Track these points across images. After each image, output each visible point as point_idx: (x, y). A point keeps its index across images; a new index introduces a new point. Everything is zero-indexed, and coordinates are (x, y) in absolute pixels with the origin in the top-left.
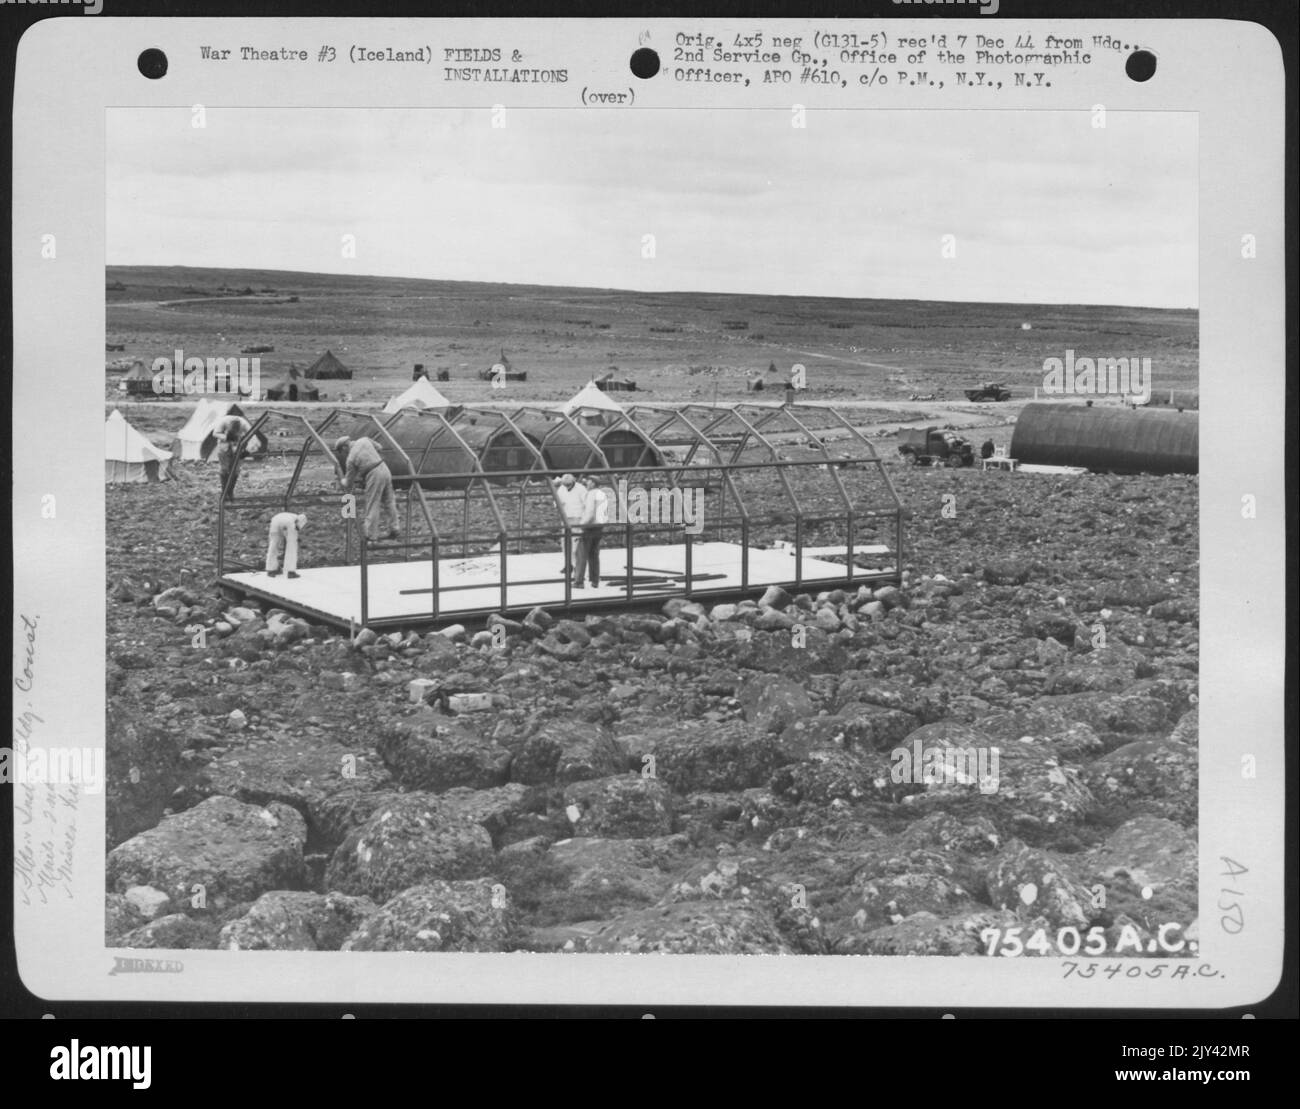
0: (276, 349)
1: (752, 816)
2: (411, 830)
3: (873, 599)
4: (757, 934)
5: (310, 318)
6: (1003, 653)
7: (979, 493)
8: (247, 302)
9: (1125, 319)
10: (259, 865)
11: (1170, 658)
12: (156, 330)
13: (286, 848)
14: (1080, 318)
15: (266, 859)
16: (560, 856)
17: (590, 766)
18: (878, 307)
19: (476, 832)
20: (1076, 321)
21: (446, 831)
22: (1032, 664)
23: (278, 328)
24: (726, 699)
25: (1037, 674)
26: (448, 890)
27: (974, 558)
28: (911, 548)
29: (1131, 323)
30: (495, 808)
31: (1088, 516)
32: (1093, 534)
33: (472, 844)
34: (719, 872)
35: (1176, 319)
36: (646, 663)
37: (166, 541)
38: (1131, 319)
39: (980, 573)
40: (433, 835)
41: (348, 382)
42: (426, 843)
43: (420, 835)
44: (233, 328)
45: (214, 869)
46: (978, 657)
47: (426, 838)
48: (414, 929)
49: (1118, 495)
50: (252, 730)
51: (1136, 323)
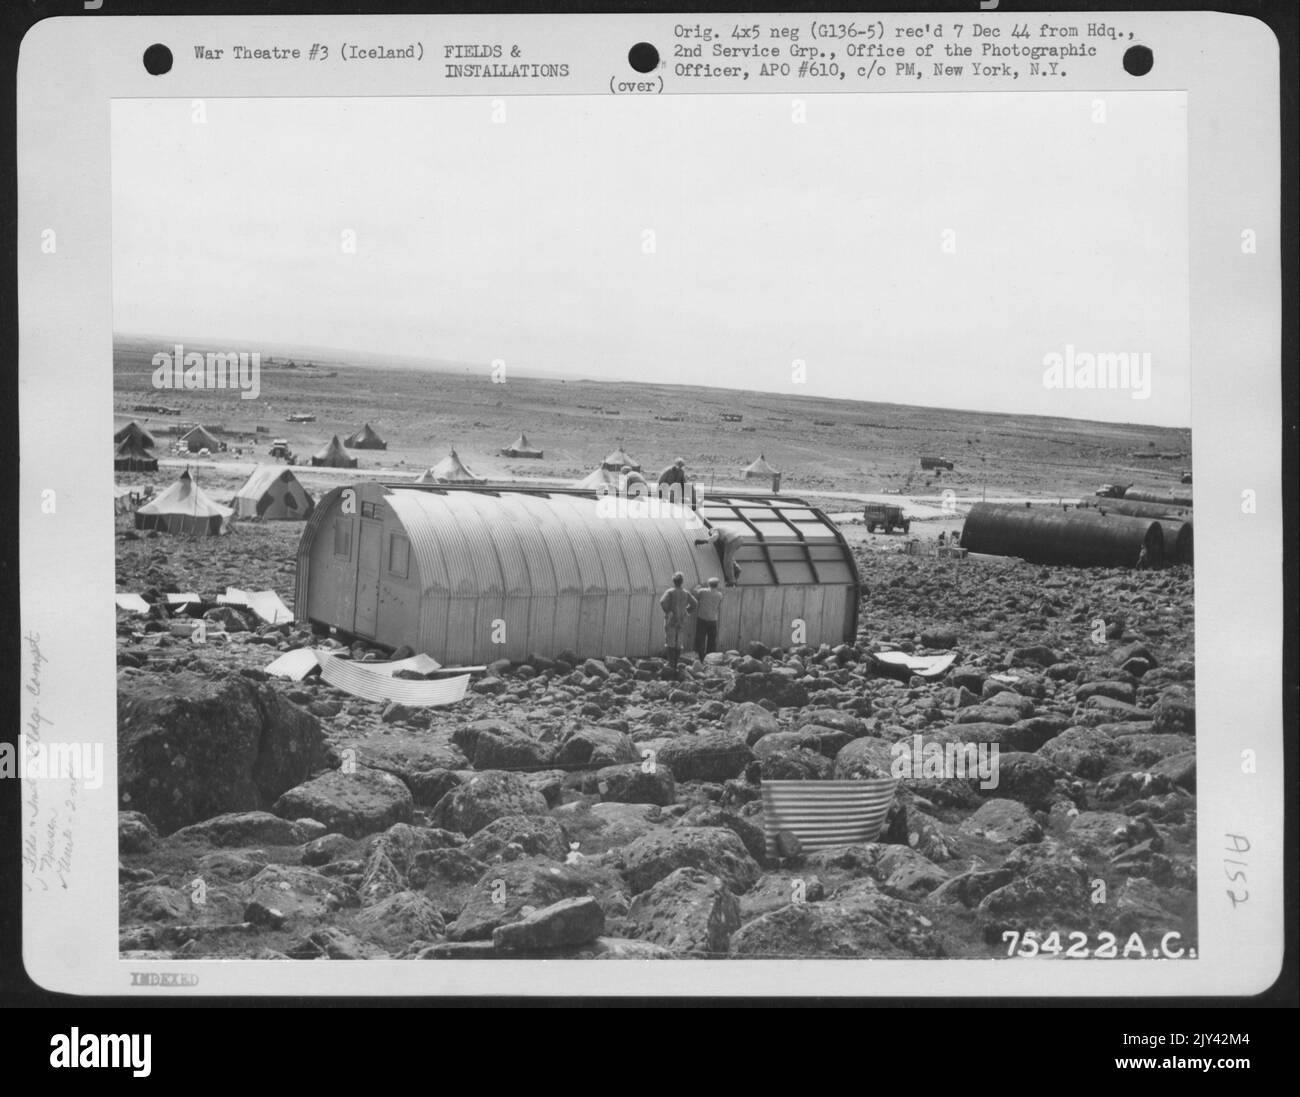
0: (317, 420)
1: (731, 795)
2: (492, 791)
3: (832, 654)
4: (733, 846)
5: (346, 392)
6: (928, 697)
7: (929, 575)
8: (290, 375)
9: (1072, 430)
10: (384, 810)
11: (1054, 706)
12: (209, 397)
13: (403, 800)
14: (1033, 428)
15: (390, 806)
16: (595, 813)
17: (614, 759)
18: (859, 407)
19: (536, 796)
20: (1029, 430)
21: (516, 794)
22: (948, 706)
23: (319, 400)
24: (713, 722)
25: (950, 713)
26: (526, 821)
27: (915, 627)
28: (867, 617)
29: (1076, 434)
30: (549, 782)
31: (1013, 598)
32: (1013, 613)
33: (533, 803)
34: (708, 811)
35: (1115, 432)
36: (653, 694)
37: (253, 585)
38: (1077, 431)
39: (918, 638)
40: (506, 796)
41: (383, 452)
42: (501, 801)
43: (498, 795)
44: (278, 398)
45: (355, 811)
46: (907, 699)
47: (502, 797)
48: (506, 842)
49: (1042, 583)
50: (353, 729)
51: (1082, 435)
